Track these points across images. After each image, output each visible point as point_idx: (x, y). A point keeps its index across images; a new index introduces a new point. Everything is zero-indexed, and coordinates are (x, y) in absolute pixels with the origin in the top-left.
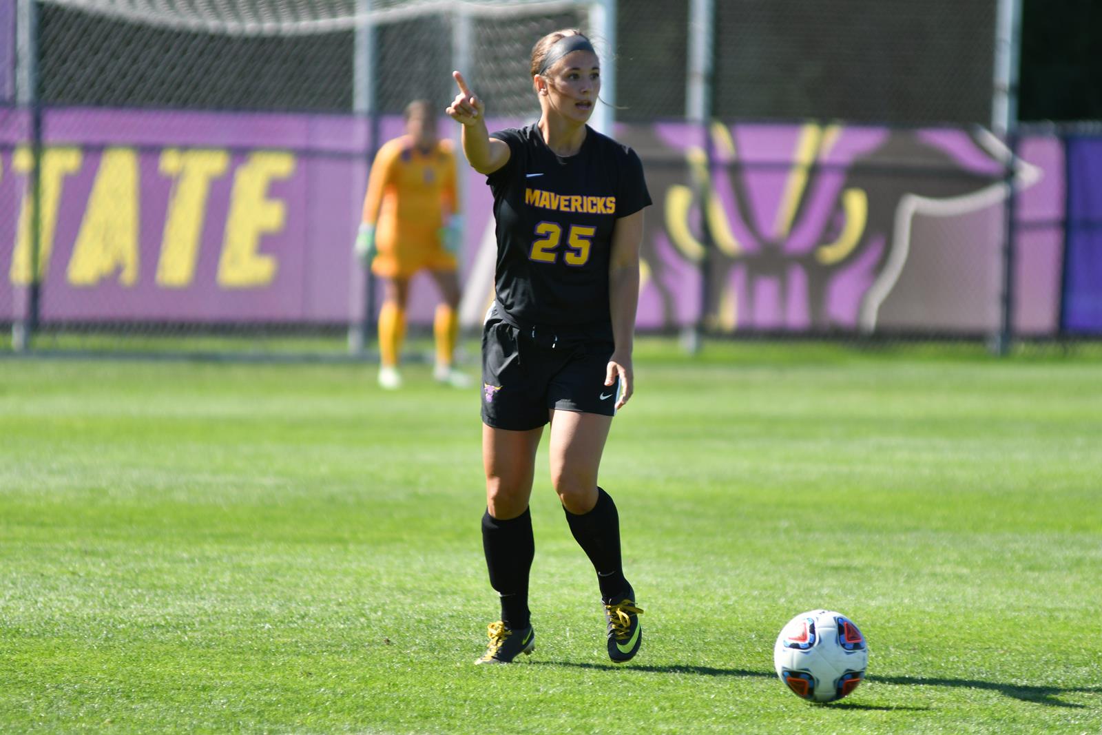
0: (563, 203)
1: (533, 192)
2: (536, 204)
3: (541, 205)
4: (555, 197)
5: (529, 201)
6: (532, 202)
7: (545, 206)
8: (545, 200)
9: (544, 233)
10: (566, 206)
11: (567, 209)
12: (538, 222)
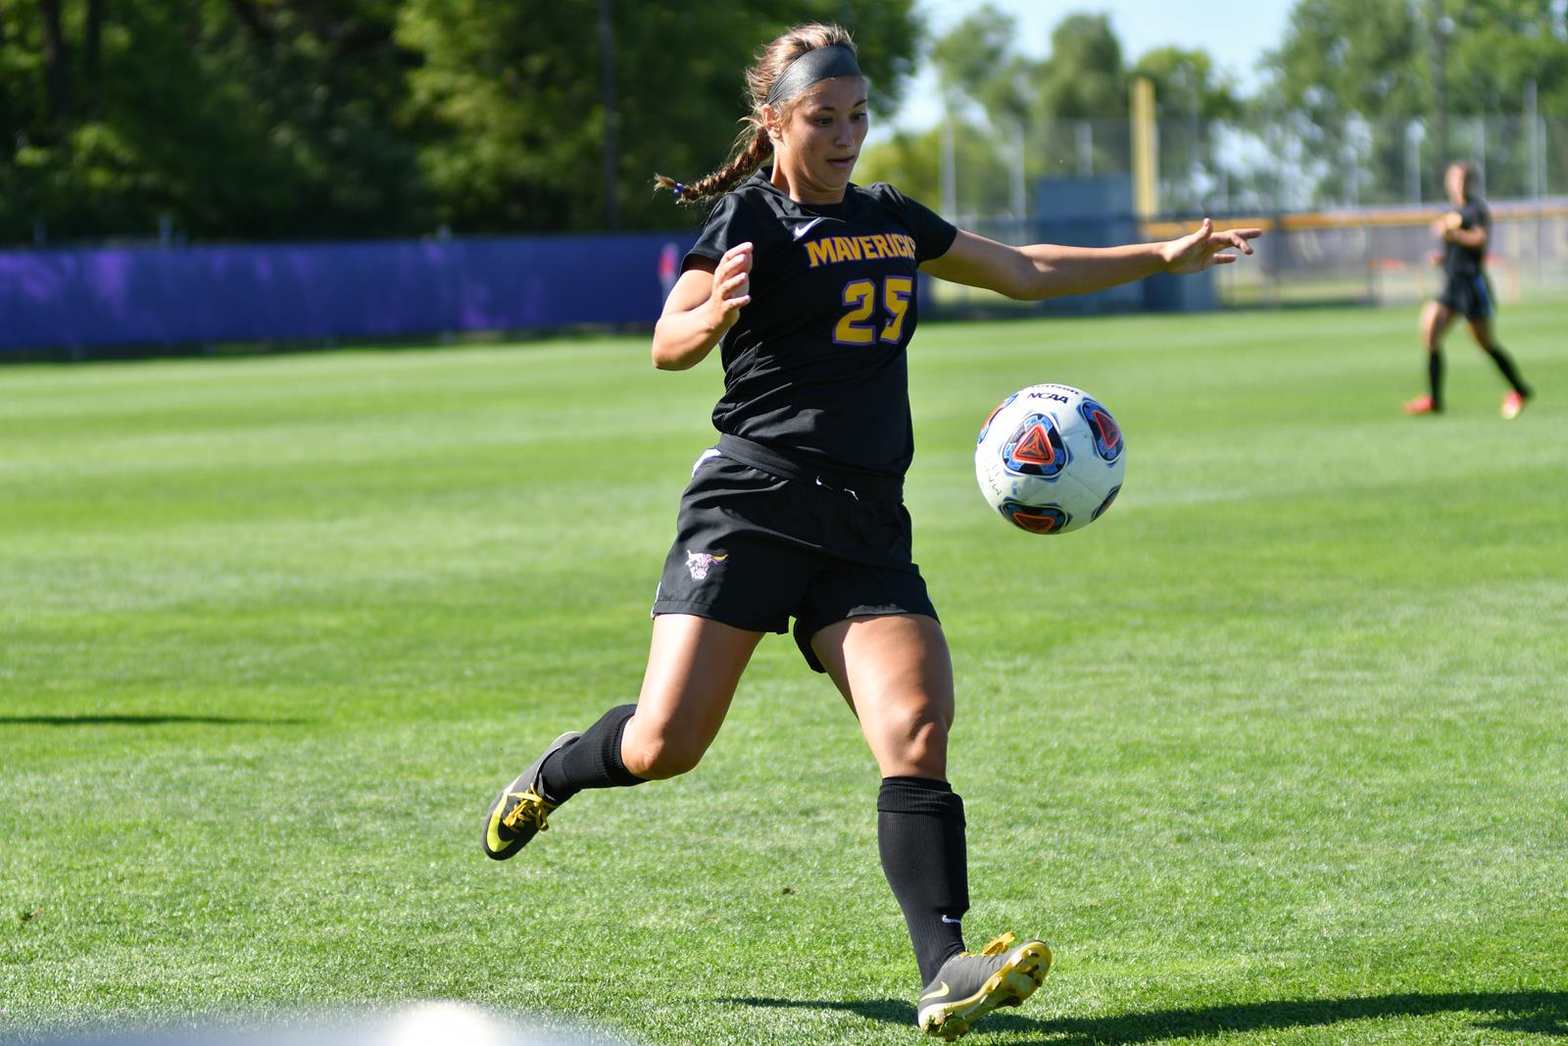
0: (867, 247)
1: (819, 244)
2: (834, 259)
3: (841, 259)
4: (851, 240)
5: (819, 260)
6: (824, 260)
7: (845, 257)
8: (842, 249)
9: (856, 300)
10: (871, 251)
11: (873, 256)
12: (843, 286)
